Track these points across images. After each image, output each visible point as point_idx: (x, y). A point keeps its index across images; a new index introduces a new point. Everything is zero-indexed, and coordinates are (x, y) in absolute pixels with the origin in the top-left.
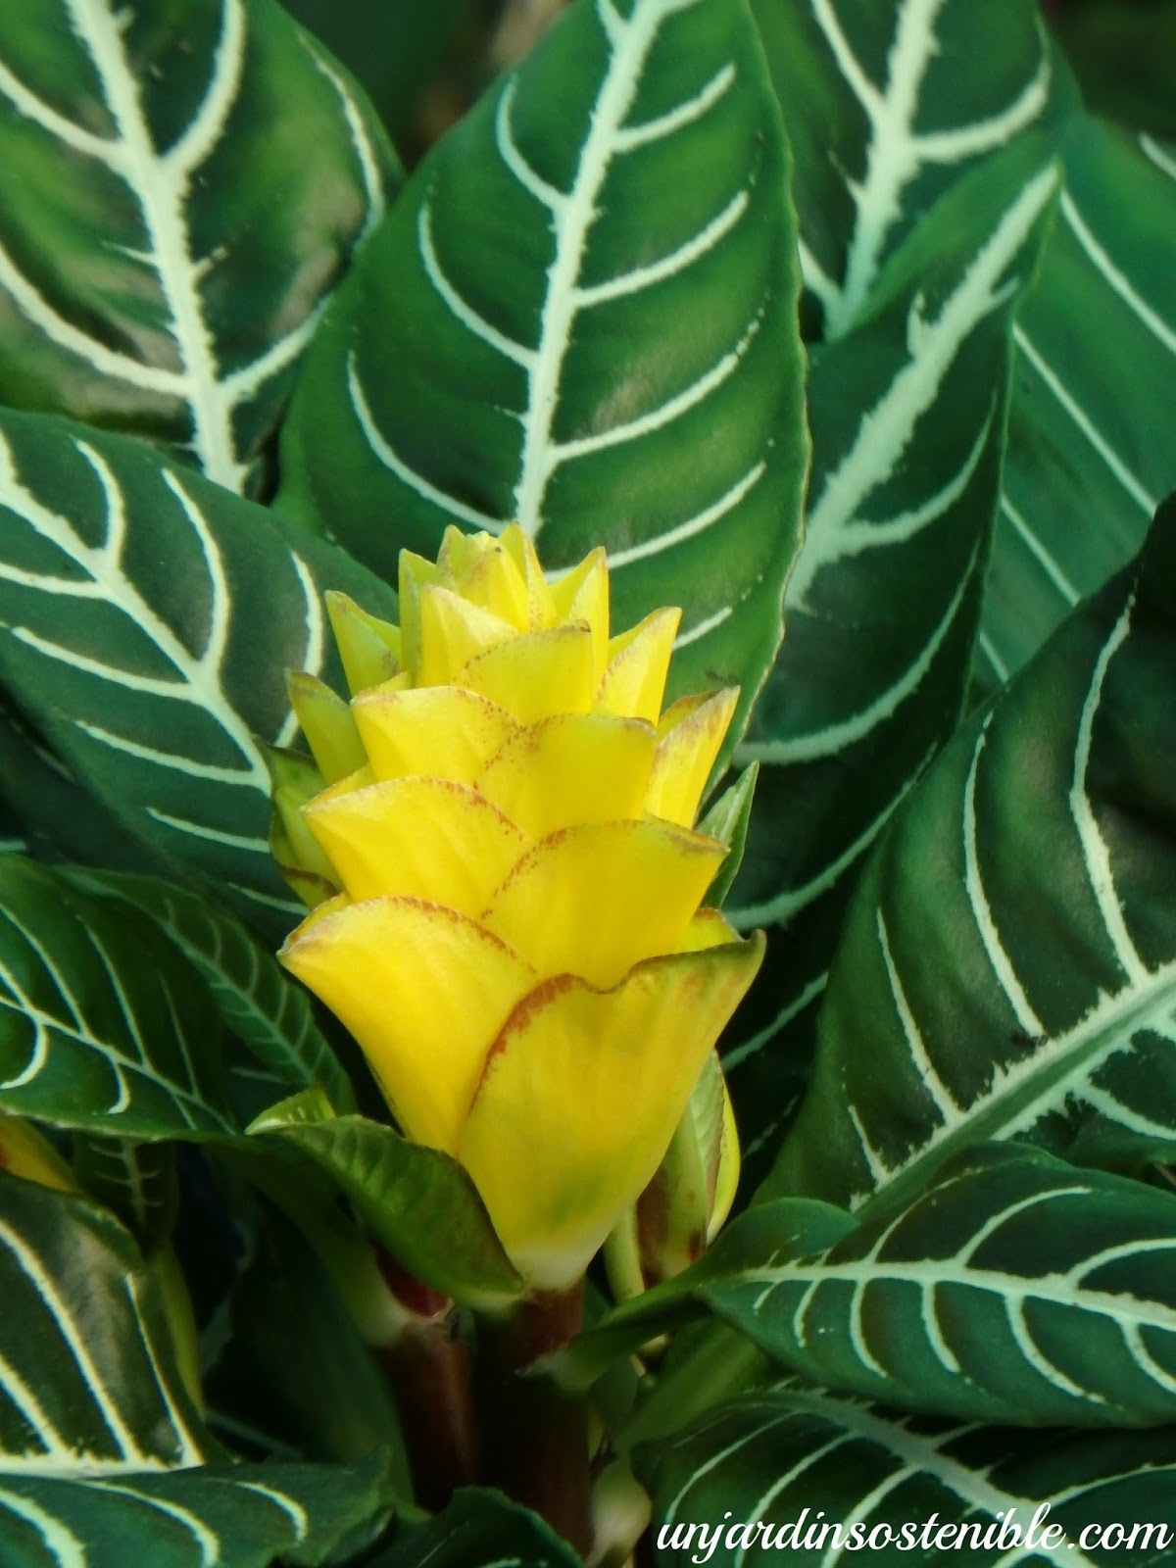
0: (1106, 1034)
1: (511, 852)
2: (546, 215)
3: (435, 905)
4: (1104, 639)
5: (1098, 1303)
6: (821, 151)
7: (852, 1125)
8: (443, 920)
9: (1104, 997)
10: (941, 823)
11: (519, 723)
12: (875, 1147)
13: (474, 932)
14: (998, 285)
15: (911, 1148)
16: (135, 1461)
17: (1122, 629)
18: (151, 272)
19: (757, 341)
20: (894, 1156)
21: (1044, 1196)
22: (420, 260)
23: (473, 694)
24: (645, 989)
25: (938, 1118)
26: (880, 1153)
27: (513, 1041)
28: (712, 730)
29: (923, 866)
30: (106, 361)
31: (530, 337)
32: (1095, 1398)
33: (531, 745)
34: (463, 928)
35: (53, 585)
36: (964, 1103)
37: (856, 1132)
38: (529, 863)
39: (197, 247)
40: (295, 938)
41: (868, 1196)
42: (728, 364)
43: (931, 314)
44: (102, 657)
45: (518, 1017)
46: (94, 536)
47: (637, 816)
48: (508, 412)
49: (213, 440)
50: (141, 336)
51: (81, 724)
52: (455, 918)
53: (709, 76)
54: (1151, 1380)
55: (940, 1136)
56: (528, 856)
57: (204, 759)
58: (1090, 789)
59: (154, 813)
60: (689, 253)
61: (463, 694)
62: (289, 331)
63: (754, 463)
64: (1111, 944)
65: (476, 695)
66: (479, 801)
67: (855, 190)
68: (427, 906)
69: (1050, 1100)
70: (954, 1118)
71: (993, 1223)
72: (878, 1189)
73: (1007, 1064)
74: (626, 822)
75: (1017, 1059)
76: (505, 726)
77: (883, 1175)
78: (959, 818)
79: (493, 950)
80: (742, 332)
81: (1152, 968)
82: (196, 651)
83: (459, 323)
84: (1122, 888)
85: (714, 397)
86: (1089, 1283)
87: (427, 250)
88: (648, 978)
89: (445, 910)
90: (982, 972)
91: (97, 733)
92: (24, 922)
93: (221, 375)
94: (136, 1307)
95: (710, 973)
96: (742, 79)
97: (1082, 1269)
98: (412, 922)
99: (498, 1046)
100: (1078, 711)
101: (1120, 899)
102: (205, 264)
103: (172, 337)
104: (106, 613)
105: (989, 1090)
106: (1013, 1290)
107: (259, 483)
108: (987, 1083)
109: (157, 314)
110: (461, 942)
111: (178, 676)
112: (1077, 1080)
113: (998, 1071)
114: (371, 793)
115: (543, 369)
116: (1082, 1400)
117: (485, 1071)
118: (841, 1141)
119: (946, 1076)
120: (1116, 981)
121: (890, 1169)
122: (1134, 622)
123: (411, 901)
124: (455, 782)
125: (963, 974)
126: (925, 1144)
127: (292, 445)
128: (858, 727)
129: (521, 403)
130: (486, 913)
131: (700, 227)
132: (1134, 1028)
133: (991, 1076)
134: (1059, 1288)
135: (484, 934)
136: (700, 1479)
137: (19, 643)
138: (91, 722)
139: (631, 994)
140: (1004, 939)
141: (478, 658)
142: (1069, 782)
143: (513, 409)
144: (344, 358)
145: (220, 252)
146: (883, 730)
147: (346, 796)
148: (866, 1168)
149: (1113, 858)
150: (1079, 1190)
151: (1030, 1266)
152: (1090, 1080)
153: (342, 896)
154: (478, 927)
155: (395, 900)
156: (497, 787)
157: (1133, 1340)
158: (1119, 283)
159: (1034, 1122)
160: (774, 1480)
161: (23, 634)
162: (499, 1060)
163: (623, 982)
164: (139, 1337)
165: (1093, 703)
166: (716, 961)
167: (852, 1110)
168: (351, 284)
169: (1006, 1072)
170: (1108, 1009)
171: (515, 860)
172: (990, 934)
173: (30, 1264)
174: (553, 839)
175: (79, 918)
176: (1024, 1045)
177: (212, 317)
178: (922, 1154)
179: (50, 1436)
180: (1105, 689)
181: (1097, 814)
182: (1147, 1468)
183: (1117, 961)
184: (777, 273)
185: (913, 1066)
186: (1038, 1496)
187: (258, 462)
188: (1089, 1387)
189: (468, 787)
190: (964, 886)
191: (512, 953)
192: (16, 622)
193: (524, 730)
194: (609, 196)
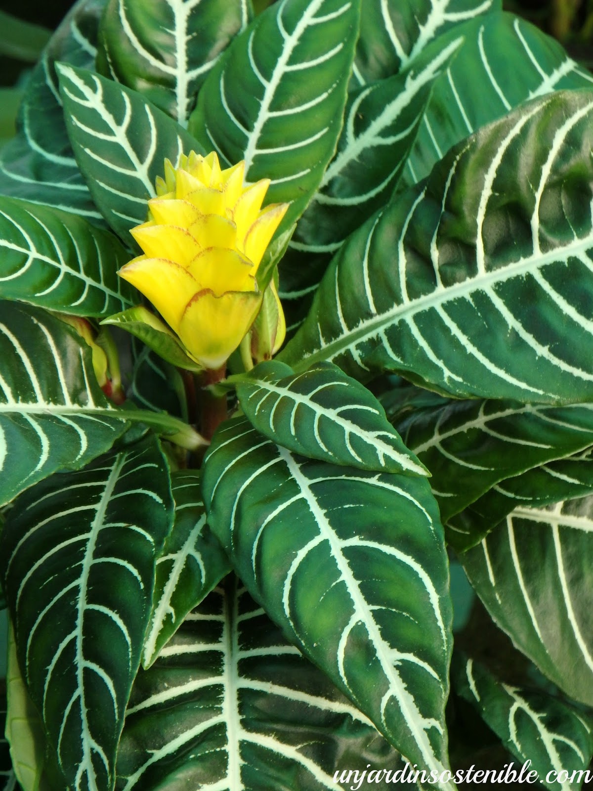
0: (393, 317)
1: (197, 250)
2: (282, 41)
3: (172, 262)
4: (416, 197)
5: (341, 422)
6: (412, 15)
7: (318, 328)
8: (175, 266)
9: (395, 306)
10: (360, 243)
11: (202, 214)
12: (323, 336)
13: (184, 271)
14: (435, 72)
15: (333, 339)
16: (69, 406)
17: (422, 196)
18: (173, 37)
19: (335, 90)
20: (328, 340)
21: (336, 383)
22: (247, 47)
23: (189, 203)
24: (229, 298)
25: (342, 331)
26: (324, 338)
27: (193, 303)
28: (277, 216)
29: (352, 256)
30: (154, 62)
31: (268, 77)
32: (330, 453)
33: (205, 221)
34: (181, 270)
35: (101, 136)
36: (350, 329)
37: (318, 331)
38: (202, 254)
39: (189, 31)
40: (125, 267)
41: (319, 350)
42: (325, 96)
43: (414, 77)
44: (110, 161)
45: (195, 298)
46: (119, 122)
47: (232, 248)
48: (258, 100)
49: (181, 90)
50: (166, 56)
51: (98, 181)
52: (179, 266)
53: (342, 5)
54: (348, 451)
55: (342, 337)
56: (201, 253)
57: (135, 196)
58: (405, 242)
59: (114, 211)
60: (321, 59)
61: (186, 203)
62: (210, 60)
63: (325, 127)
64: (400, 290)
65: (190, 203)
66: (188, 234)
67: (421, 27)
68: (170, 262)
69: (372, 335)
70: (346, 333)
71: (320, 388)
72: (321, 349)
73: (364, 320)
74: (229, 249)
75: (367, 319)
76: (198, 214)
77: (324, 345)
78: (366, 243)
79: (189, 277)
80: (330, 86)
81: (411, 300)
82: (142, 160)
83: (252, 69)
84: (407, 274)
85: (319, 105)
86: (340, 415)
87: (250, 45)
88: (230, 296)
89: (176, 264)
90: (362, 291)
91: (102, 184)
92: (73, 236)
93: (188, 71)
94: (82, 358)
95: (248, 298)
96: (352, 8)
97: (339, 410)
98: (165, 267)
99: (189, 305)
100: (406, 217)
101: (406, 276)
102: (190, 37)
103: (175, 57)
104: (117, 147)
105: (358, 326)
106: (319, 410)
107: (192, 105)
108: (357, 324)
109: (172, 49)
110: (180, 273)
111: (133, 168)
112: (381, 330)
113: (361, 321)
114: (153, 229)
115: (270, 88)
116: (327, 453)
117: (185, 312)
118: (314, 332)
119: (346, 320)
120: (399, 301)
121: (326, 344)
122: (426, 194)
123: (166, 260)
124: (181, 228)
125: (356, 291)
126: (337, 338)
127: (201, 95)
128: (364, 198)
129: (262, 98)
130: (188, 267)
131: (326, 52)
132: (400, 318)
133: (359, 323)
134: (331, 414)
135: (187, 272)
136: (221, 447)
137: (86, 153)
138: (101, 181)
139: (225, 299)
140: (371, 283)
141: (191, 193)
142: (399, 238)
143: (259, 99)
144: (221, 72)
145: (195, 34)
146: (371, 200)
147: (144, 229)
148: (319, 342)
149: (407, 264)
150: (345, 384)
151: (326, 404)
152: (384, 331)
153: (144, 255)
154: (185, 270)
155: (160, 260)
156: (194, 231)
157: (347, 437)
158: (488, 68)
159: (367, 340)
160: (240, 453)
161: (88, 151)
162: (189, 309)
163: (222, 296)
164: (82, 366)
165: (410, 216)
166: (249, 295)
167: (319, 324)
168: (229, 51)
169: (363, 322)
170: (395, 309)
171: (198, 253)
172: (367, 280)
173: (50, 341)
174: (209, 249)
175: (93, 236)
176: (369, 315)
177: (189, 53)
178: (336, 341)
179: (40, 397)
180: (414, 213)
181: (405, 250)
182: (343, 477)
183: (401, 295)
184: (344, 71)
185: (337, 315)
186: (311, 478)
187: (193, 98)
188: (330, 450)
189: (185, 230)
190: (362, 263)
191: (195, 279)
192: (86, 146)
193: (203, 216)
194: (302, 39)
